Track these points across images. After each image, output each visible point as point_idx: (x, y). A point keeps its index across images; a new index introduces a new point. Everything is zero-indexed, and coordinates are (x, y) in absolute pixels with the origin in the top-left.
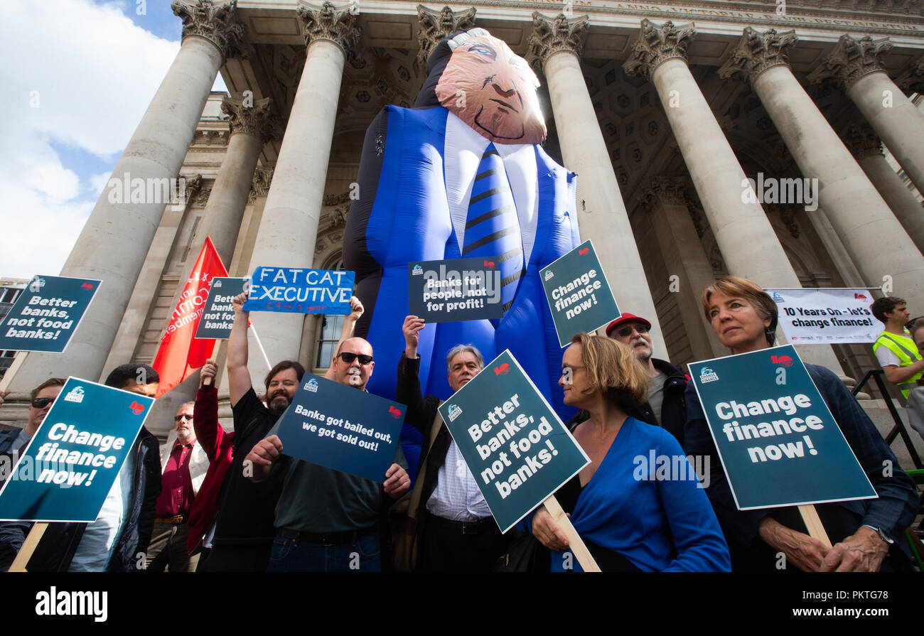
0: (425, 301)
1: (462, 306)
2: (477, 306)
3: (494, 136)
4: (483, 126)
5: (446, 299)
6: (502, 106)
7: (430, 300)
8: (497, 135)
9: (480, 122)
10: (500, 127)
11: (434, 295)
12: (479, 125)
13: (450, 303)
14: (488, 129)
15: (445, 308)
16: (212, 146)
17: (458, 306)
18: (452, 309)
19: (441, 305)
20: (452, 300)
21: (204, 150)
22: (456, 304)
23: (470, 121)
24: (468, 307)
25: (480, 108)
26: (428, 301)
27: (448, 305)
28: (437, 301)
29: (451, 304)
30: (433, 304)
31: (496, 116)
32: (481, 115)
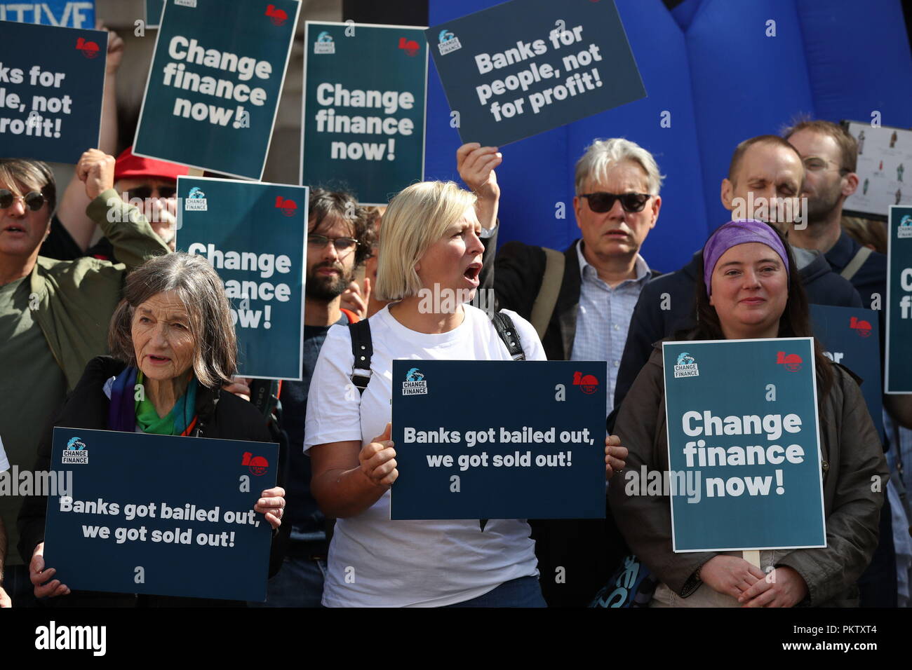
0: (484, 102)
1: (560, 93)
2: (591, 87)
5: (525, 88)
7: (494, 98)
11: (497, 87)
13: (533, 93)
15: (527, 106)
17: (552, 96)
18: (541, 104)
19: (519, 102)
20: (538, 87)
22: (548, 93)
24: (573, 93)
26: (490, 101)
27: (532, 98)
28: (509, 96)
29: (538, 95)
30: (501, 105)
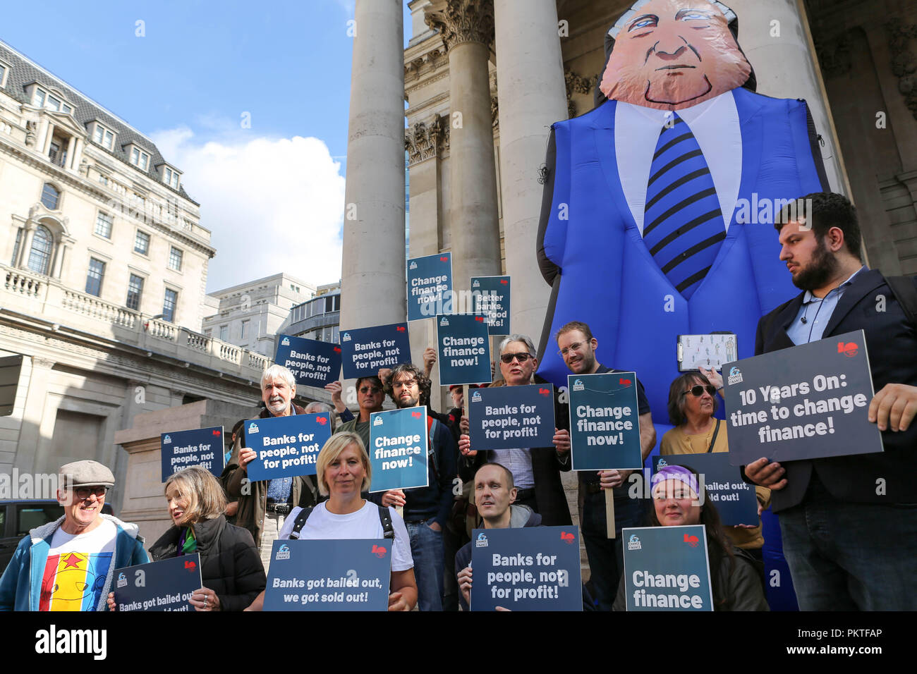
3: (674, 104)
4: (656, 100)
6: (671, 71)
8: (677, 101)
9: (651, 98)
10: (676, 92)
12: (651, 101)
14: (662, 100)
16: (438, 71)
21: (431, 79)
23: (641, 101)
25: (647, 85)
31: (666, 85)
32: (650, 90)
